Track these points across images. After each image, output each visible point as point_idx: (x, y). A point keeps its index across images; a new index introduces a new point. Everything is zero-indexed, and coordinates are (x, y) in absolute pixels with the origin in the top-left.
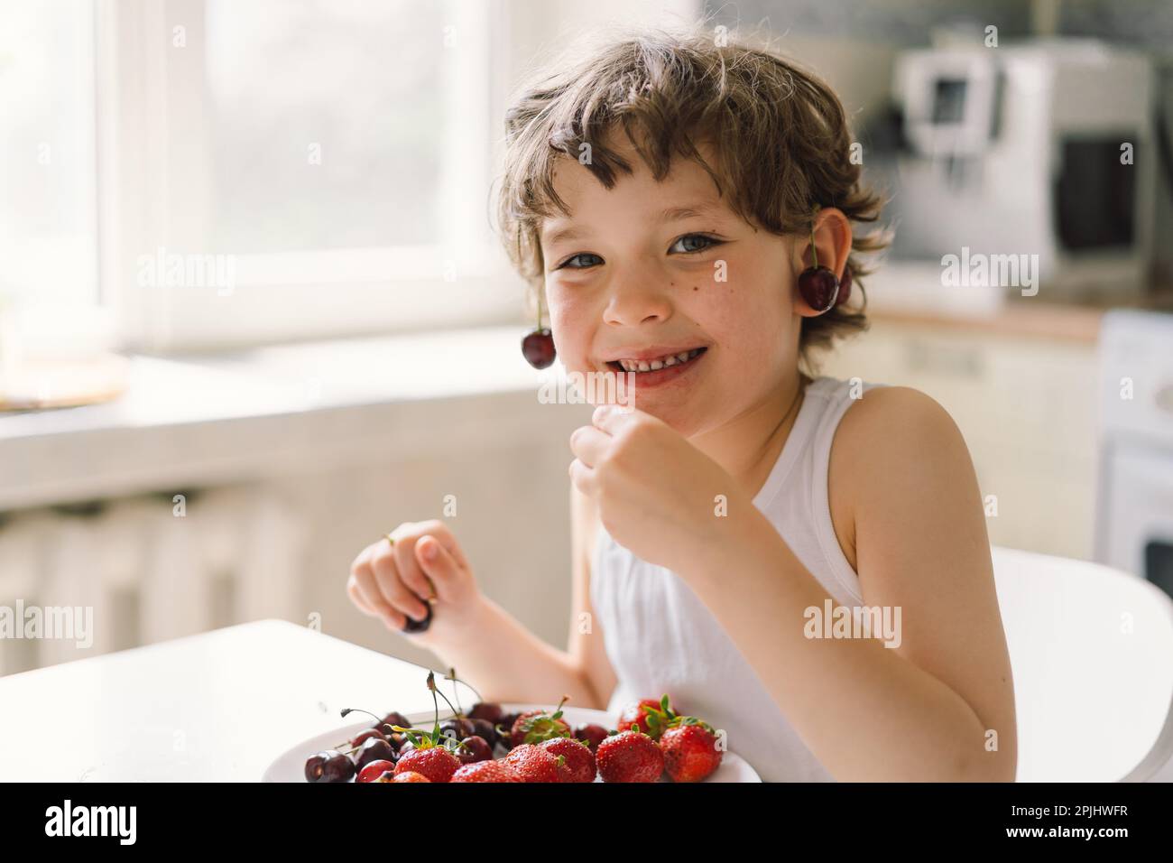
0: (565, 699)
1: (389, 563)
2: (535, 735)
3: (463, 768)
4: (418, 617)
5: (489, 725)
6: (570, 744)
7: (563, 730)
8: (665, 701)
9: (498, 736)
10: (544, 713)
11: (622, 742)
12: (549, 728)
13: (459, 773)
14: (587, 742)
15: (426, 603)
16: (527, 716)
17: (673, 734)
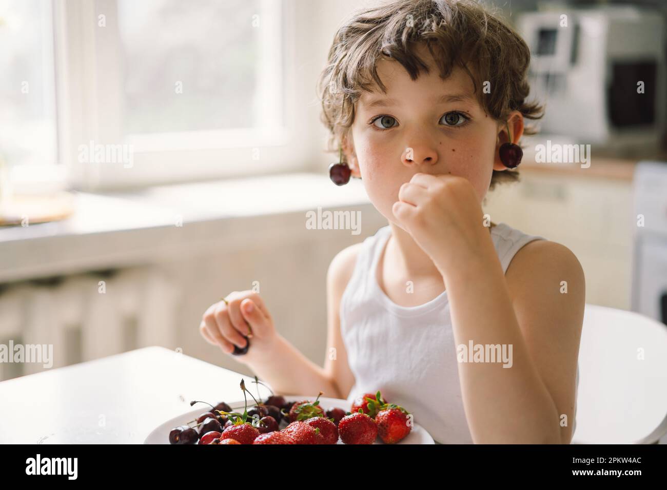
0: (321, 394)
1: (225, 315)
2: (303, 415)
3: (260, 436)
4: (241, 346)
5: (277, 409)
6: (323, 420)
7: (319, 412)
8: (379, 394)
9: (282, 416)
10: (308, 402)
11: (353, 419)
12: (311, 411)
13: (257, 439)
14: (333, 419)
15: (246, 338)
16: (299, 404)
17: (383, 414)
